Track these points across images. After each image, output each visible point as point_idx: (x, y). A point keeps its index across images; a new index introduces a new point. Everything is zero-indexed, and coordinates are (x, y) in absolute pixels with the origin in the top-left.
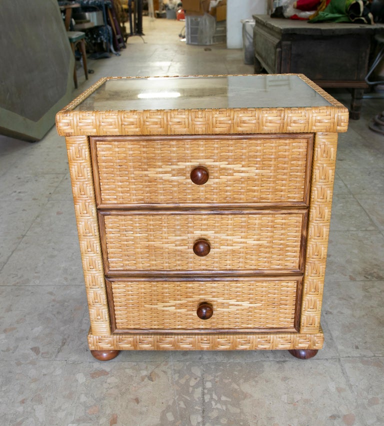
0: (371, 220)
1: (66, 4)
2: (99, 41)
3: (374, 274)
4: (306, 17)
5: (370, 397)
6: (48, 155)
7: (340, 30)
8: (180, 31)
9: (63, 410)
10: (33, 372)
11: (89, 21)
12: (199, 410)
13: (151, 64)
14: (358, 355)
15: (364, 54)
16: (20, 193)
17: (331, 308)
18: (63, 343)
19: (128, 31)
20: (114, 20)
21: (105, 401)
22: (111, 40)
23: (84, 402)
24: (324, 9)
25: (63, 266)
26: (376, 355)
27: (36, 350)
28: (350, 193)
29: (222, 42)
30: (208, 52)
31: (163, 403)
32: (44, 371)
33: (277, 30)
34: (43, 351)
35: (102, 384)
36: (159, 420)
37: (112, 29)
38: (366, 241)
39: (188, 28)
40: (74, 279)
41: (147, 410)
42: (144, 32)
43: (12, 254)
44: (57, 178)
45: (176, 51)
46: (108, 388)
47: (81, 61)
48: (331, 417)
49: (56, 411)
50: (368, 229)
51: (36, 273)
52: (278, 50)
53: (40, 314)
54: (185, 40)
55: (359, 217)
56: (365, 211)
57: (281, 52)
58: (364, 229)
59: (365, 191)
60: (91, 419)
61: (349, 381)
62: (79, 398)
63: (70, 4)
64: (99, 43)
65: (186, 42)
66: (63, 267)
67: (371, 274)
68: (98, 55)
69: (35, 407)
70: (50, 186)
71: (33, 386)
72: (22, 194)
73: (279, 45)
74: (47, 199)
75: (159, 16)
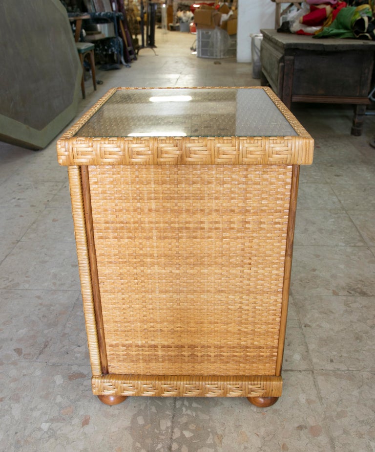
0: (361, 236)
1: (77, 16)
2: (110, 53)
3: (358, 290)
4: (312, 33)
5: (339, 409)
6: (50, 163)
7: (343, 46)
8: (192, 44)
9: (39, 410)
10: (13, 372)
11: (100, 33)
12: (169, 415)
13: (160, 76)
14: (332, 369)
15: (367, 71)
16: (19, 199)
17: (310, 322)
18: (45, 345)
19: (140, 43)
20: (126, 32)
21: (79, 403)
22: (122, 52)
23: (60, 402)
24: (330, 25)
25: (53, 271)
26: (350, 369)
27: (19, 351)
28: (343, 208)
29: (232, 56)
30: (217, 65)
31: (135, 407)
32: (25, 372)
33: (280, 45)
34: (25, 353)
35: (78, 387)
36: (129, 423)
37: (123, 41)
38: (353, 257)
39: (199, 42)
40: (62, 285)
41: (119, 413)
42: (156, 44)
43: (5, 259)
44: (56, 186)
45: (186, 64)
46: (84, 390)
47: (91, 72)
48: (298, 427)
49: (32, 410)
50: (357, 245)
51: (27, 277)
52: (281, 64)
53: (27, 317)
54: (195, 53)
55: (349, 233)
56: (356, 227)
57: (283, 67)
58: (352, 245)
59: (358, 207)
60: (64, 419)
61: (320, 393)
62: (55, 399)
63: (81, 16)
64: (110, 55)
65: (197, 55)
66: (53, 273)
67: (354, 290)
68: (108, 66)
69: (12, 405)
70: (48, 194)
71: (12, 385)
72: (21, 201)
73: (282, 60)
74: (44, 206)
75: (173, 29)
